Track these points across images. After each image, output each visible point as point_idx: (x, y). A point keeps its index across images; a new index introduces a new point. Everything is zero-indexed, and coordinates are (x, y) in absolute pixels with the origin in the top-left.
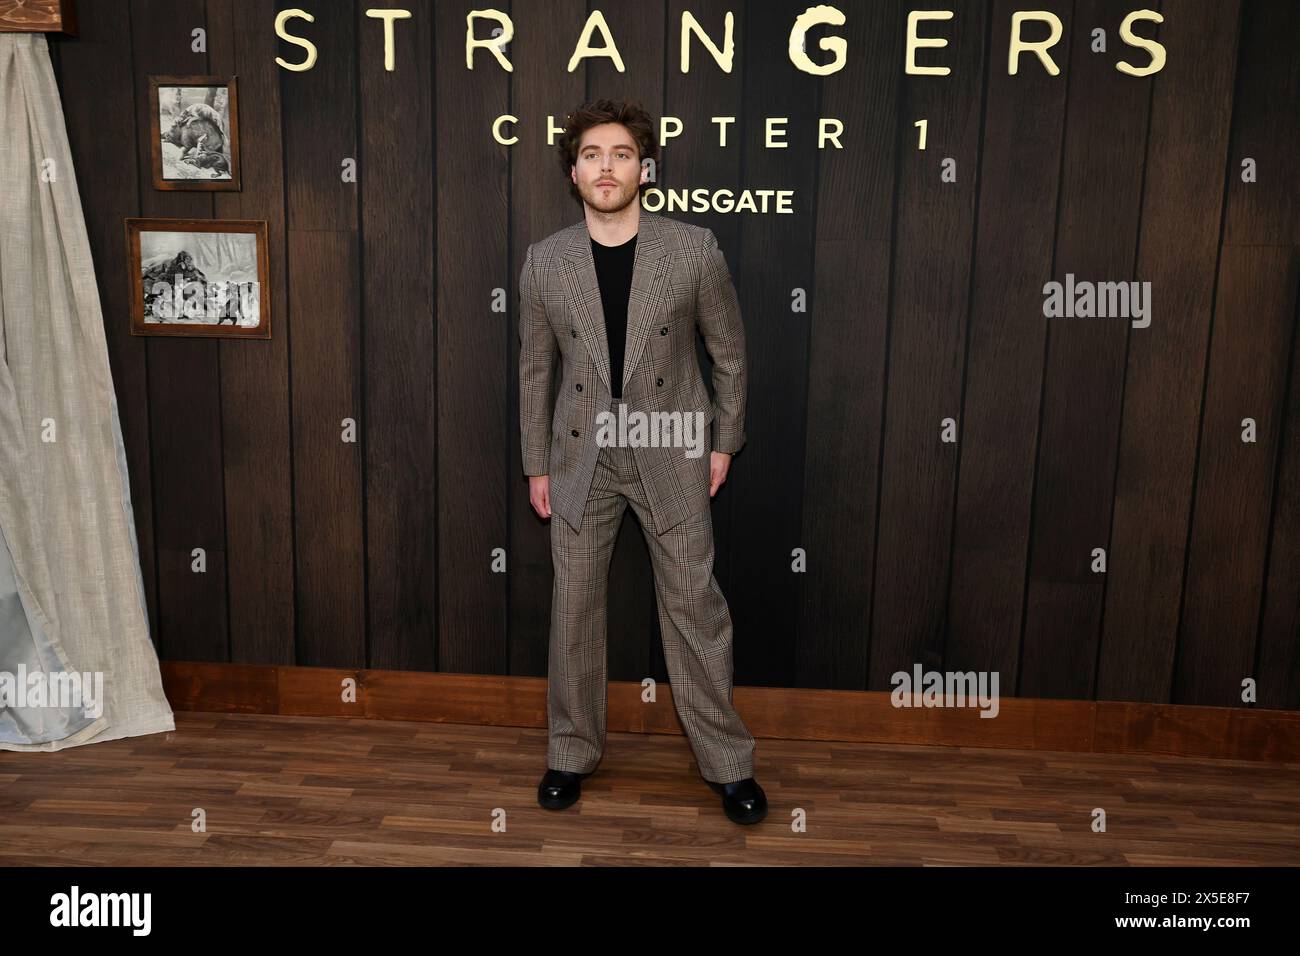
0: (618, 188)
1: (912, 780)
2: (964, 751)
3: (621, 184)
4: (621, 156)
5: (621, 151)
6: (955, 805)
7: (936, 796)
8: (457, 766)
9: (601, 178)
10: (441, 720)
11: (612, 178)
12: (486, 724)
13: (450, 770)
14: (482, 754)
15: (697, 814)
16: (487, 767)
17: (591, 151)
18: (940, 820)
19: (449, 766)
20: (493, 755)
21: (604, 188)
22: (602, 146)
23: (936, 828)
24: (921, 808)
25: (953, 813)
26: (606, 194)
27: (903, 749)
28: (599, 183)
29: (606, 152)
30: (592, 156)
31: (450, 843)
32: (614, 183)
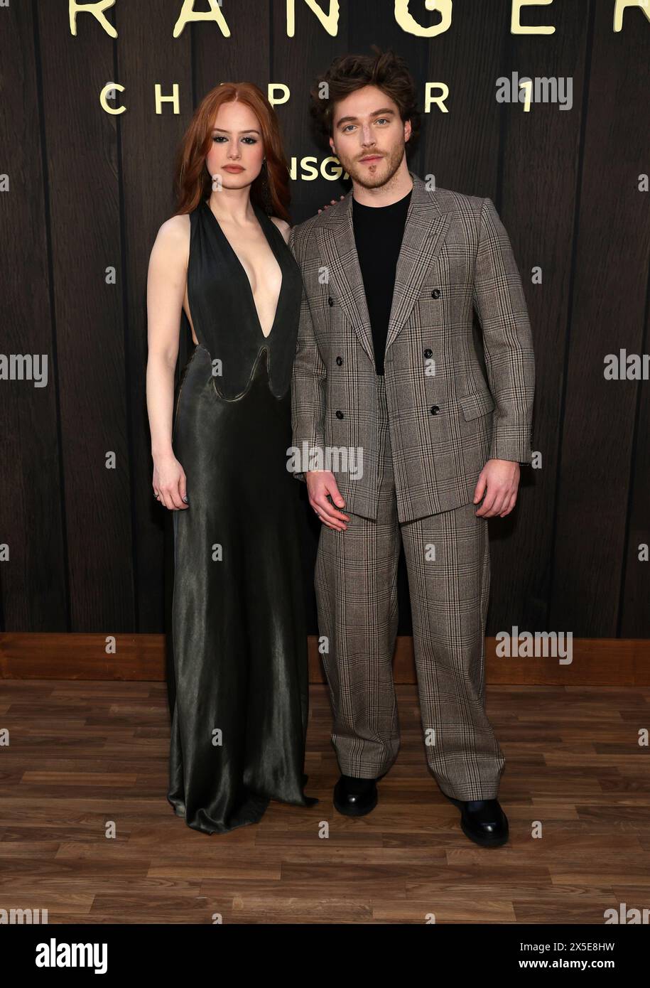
0: (384, 160)
1: (521, 719)
2: (568, 689)
3: (386, 154)
4: (382, 121)
5: (381, 116)
6: (561, 741)
7: (543, 733)
8: (91, 721)
9: (364, 153)
10: (75, 677)
11: (376, 151)
12: (119, 679)
13: (85, 725)
14: (115, 709)
15: (320, 758)
16: (120, 721)
17: (347, 123)
18: (547, 755)
19: (85, 721)
20: (127, 709)
21: (370, 163)
22: (358, 115)
23: (542, 763)
24: (528, 745)
25: (559, 749)
26: (372, 169)
27: (512, 689)
28: (362, 158)
29: (365, 123)
30: (350, 128)
31: (88, 795)
32: (379, 155)
